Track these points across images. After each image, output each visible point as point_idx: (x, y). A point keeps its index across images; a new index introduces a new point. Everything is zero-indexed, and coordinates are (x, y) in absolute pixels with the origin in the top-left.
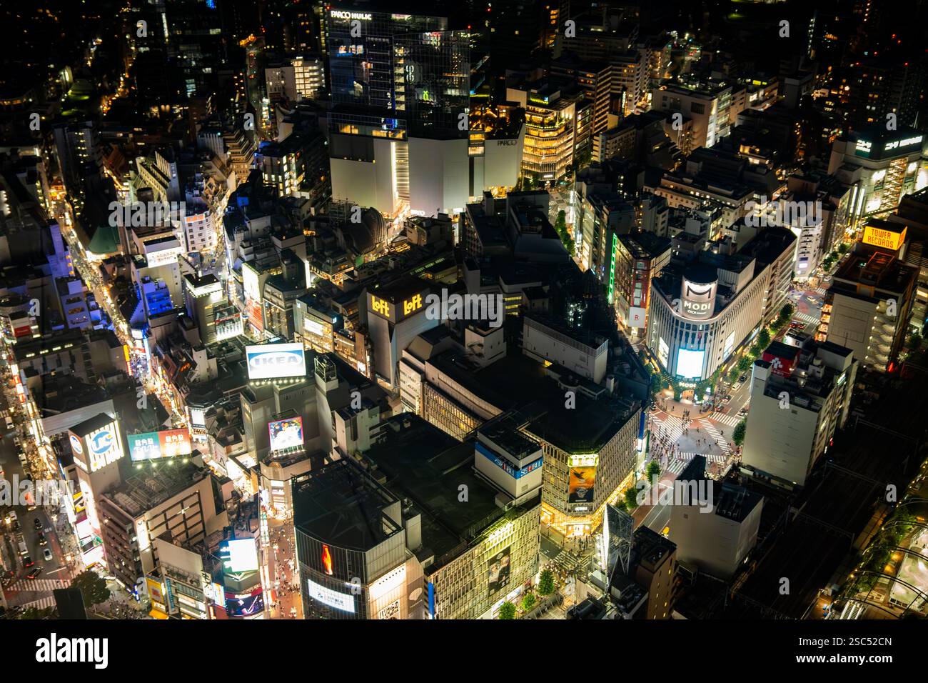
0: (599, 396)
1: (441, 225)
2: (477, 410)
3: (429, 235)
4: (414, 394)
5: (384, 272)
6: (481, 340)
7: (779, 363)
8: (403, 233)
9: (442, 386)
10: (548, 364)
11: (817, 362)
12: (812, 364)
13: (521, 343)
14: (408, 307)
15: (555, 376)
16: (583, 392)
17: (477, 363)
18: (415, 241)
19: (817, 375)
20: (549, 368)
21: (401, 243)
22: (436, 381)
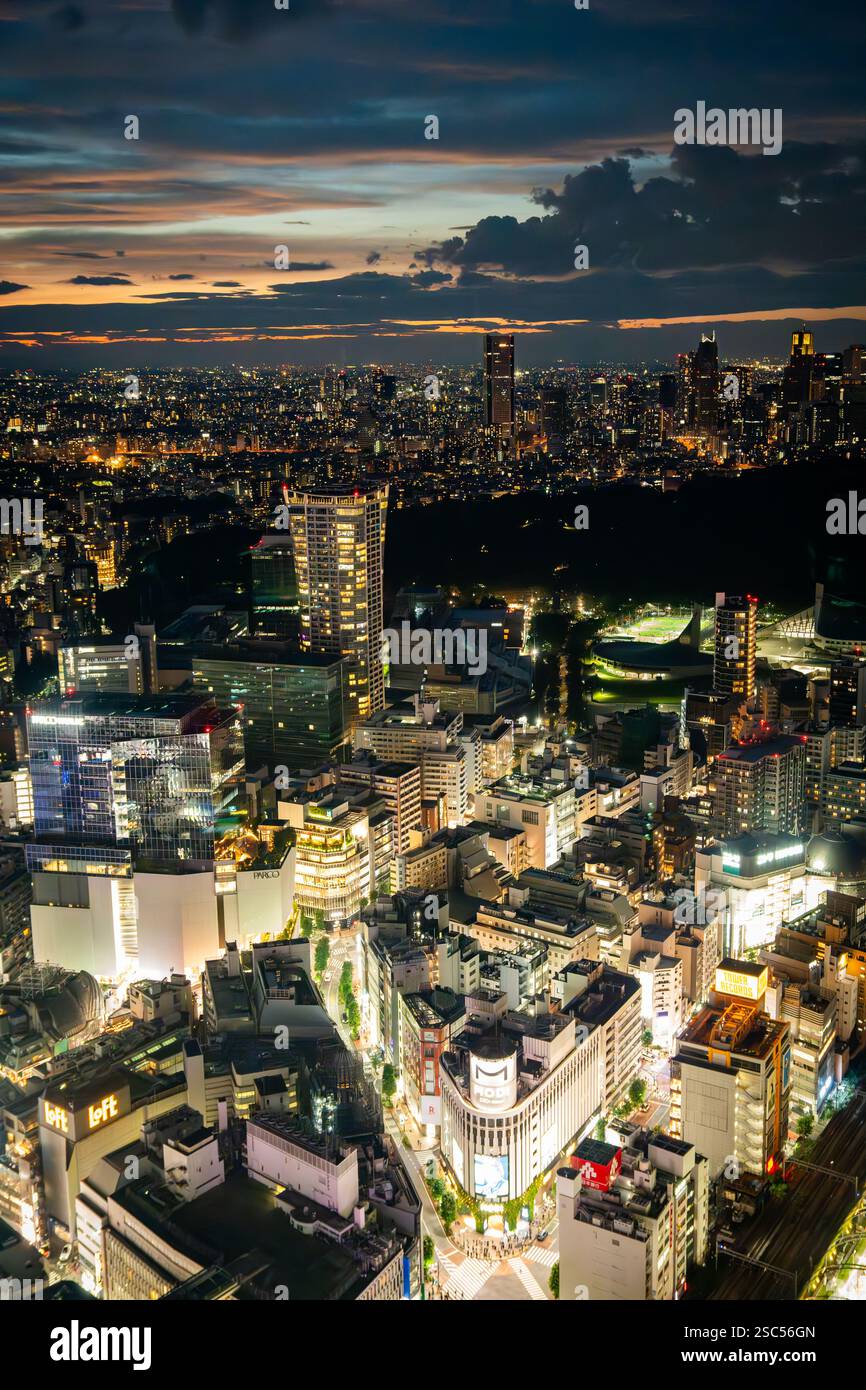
0: (345, 1236)
1: (175, 991)
2: (173, 1270)
3: (157, 1005)
4: (94, 1248)
5: (86, 1063)
6: (182, 1159)
7: (592, 1169)
8: (126, 1005)
9: (131, 1235)
10: (280, 1190)
11: (645, 1166)
12: (638, 1169)
13: (246, 1160)
14: (95, 1116)
15: (287, 1208)
16: (325, 1231)
17: (179, 1195)
18: (140, 1016)
19: (646, 1184)
20: (280, 1196)
21: (121, 1018)
22: (122, 1228)
